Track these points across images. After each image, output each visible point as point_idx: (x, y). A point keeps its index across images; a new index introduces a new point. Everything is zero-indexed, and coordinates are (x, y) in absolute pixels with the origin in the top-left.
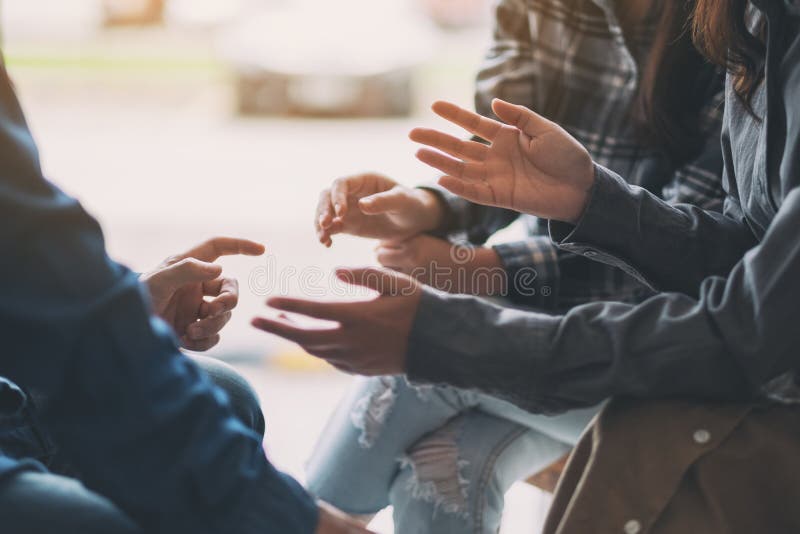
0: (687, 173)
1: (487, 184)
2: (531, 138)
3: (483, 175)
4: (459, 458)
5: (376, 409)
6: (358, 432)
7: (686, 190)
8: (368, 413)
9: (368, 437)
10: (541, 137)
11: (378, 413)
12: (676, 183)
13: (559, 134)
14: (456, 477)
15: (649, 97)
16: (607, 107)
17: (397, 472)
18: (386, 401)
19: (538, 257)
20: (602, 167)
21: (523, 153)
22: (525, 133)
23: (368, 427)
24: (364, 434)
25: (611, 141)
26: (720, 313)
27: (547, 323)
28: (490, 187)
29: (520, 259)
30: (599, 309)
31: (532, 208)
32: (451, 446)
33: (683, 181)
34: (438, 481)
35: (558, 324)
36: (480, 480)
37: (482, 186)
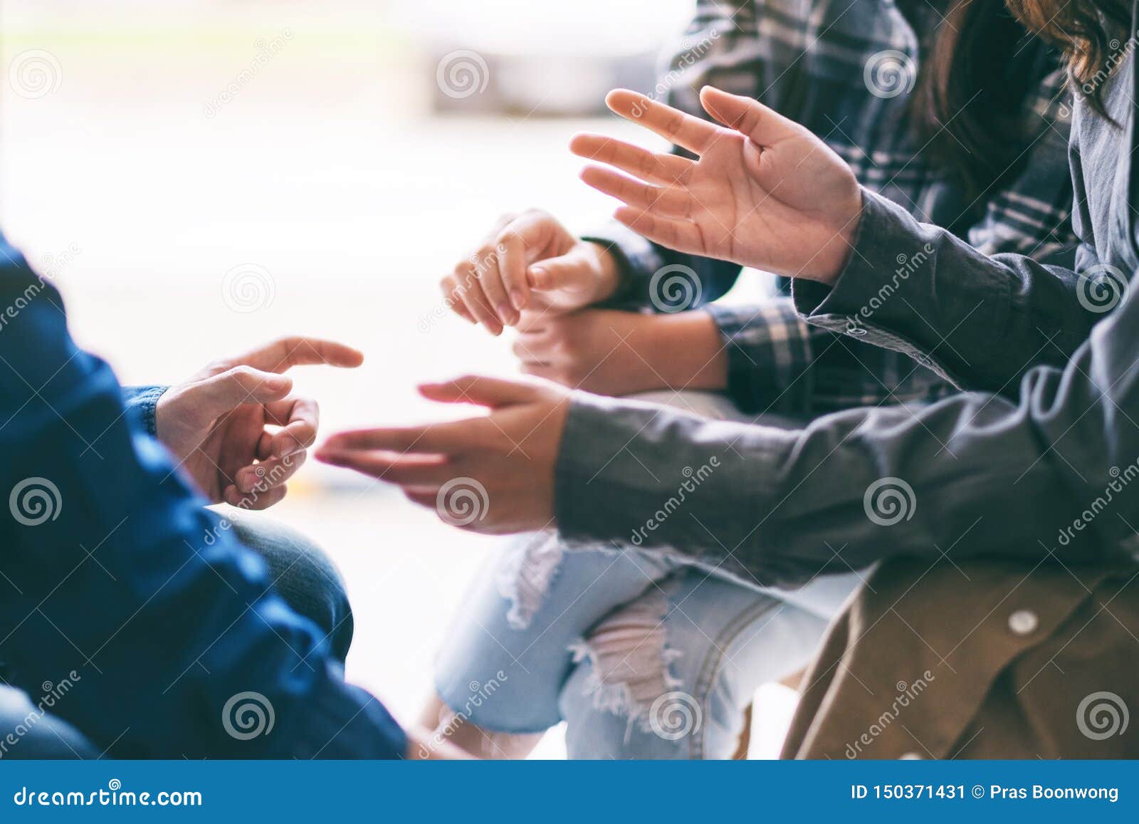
0: (1005, 204)
1: (692, 221)
2: (761, 148)
3: (686, 207)
4: (667, 646)
5: (533, 568)
6: (508, 603)
7: (1005, 232)
8: (522, 574)
9: (522, 612)
10: (778, 146)
11: (535, 574)
12: (990, 221)
13: (806, 142)
14: (661, 676)
15: (942, 87)
16: (873, 107)
17: (570, 668)
18: (548, 555)
19: (779, 332)
20: (872, 193)
21: (749, 173)
22: (754, 142)
23: (522, 596)
24: (516, 607)
25: (881, 158)
26: (1052, 423)
27: (776, 443)
28: (697, 225)
29: (750, 335)
30: (858, 421)
31: (763, 259)
32: (652, 627)
33: (999, 217)
34: (633, 683)
35: (792, 445)
36: (700, 682)
37: (684, 224)
